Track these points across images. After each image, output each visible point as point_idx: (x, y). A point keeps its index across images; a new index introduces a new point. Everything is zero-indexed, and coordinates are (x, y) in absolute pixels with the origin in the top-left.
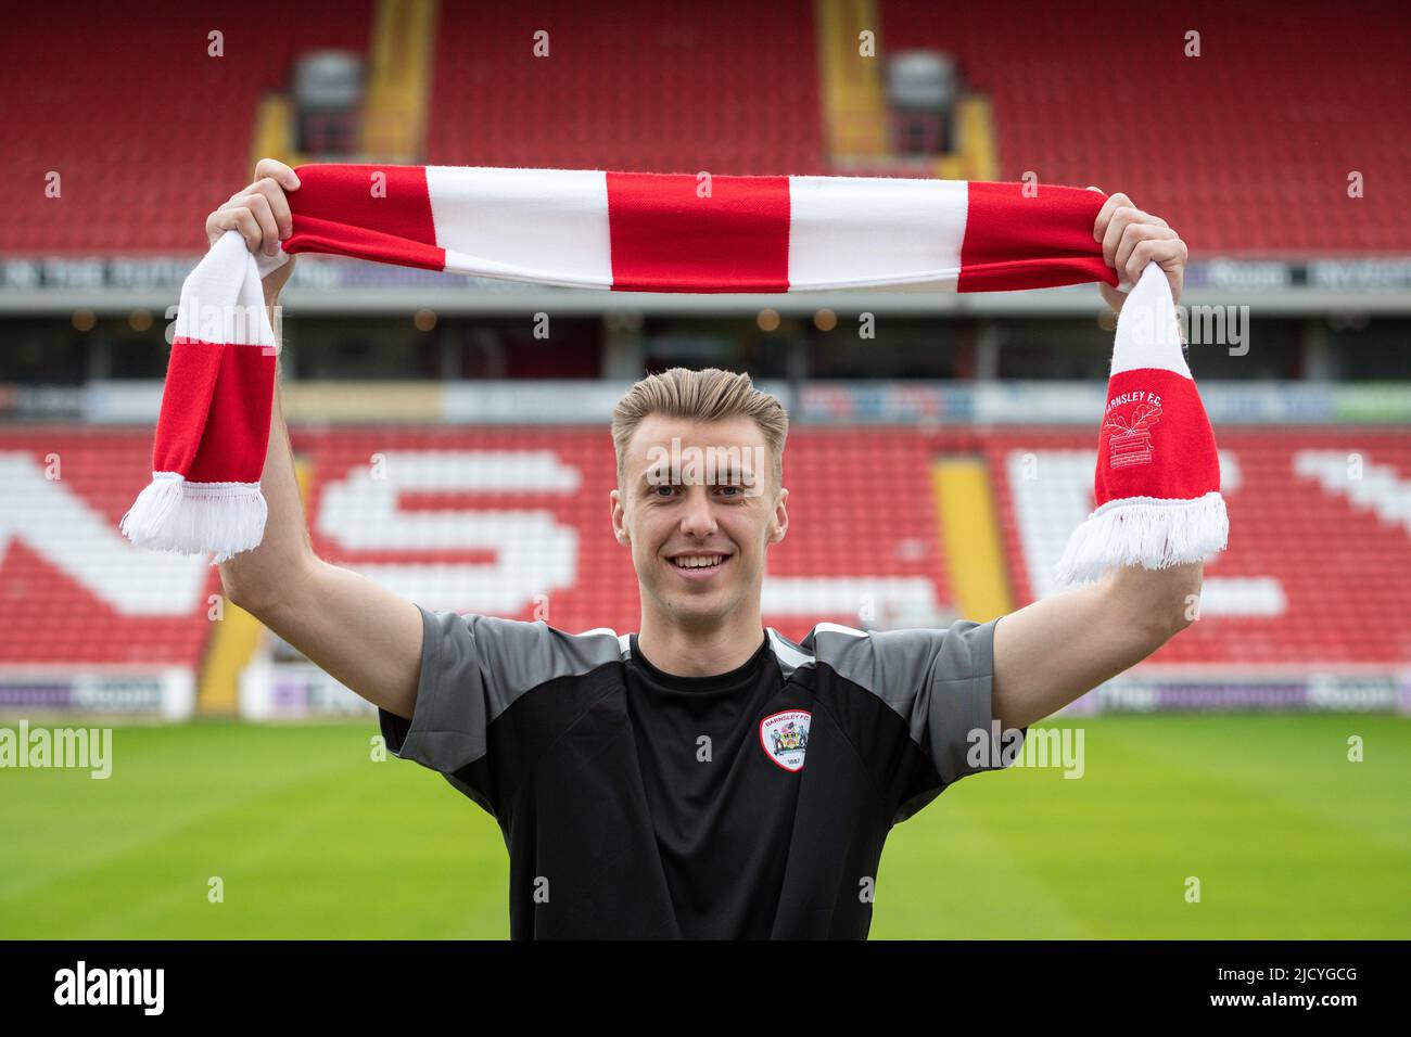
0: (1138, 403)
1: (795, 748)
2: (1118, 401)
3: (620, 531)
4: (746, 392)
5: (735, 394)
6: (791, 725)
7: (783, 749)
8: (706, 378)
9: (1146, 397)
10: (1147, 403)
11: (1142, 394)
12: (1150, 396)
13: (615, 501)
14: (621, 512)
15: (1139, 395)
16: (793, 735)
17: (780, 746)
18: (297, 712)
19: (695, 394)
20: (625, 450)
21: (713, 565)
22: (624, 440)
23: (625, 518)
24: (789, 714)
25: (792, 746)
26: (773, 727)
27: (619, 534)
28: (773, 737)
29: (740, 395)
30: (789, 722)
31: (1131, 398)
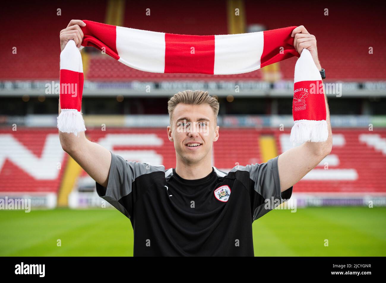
0: (301, 91)
1: (225, 196)
2: (296, 91)
3: (171, 138)
4: (207, 97)
5: (204, 97)
6: (223, 190)
7: (222, 197)
8: (196, 92)
9: (303, 90)
10: (304, 91)
11: (302, 89)
12: (305, 90)
13: (169, 129)
14: (171, 132)
15: (301, 89)
16: (224, 192)
17: (221, 196)
18: (85, 206)
19: (193, 97)
20: (172, 113)
21: (198, 146)
22: (172, 110)
23: (172, 134)
24: (221, 187)
25: (224, 195)
26: (218, 192)
27: (170, 138)
28: (218, 194)
29: (205, 98)
30: (222, 189)
31: (299, 90)
